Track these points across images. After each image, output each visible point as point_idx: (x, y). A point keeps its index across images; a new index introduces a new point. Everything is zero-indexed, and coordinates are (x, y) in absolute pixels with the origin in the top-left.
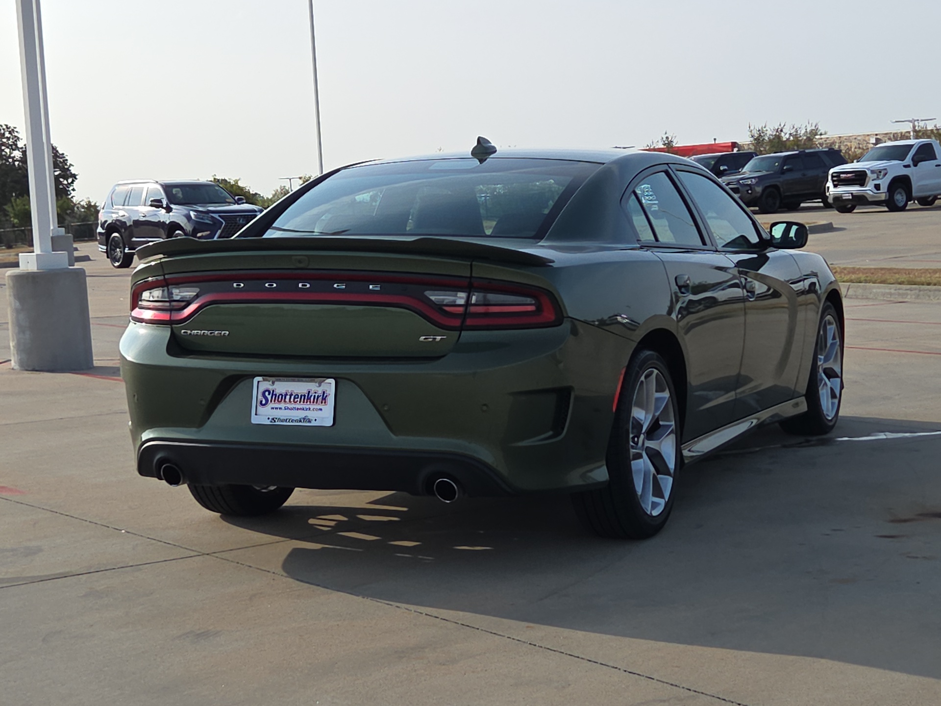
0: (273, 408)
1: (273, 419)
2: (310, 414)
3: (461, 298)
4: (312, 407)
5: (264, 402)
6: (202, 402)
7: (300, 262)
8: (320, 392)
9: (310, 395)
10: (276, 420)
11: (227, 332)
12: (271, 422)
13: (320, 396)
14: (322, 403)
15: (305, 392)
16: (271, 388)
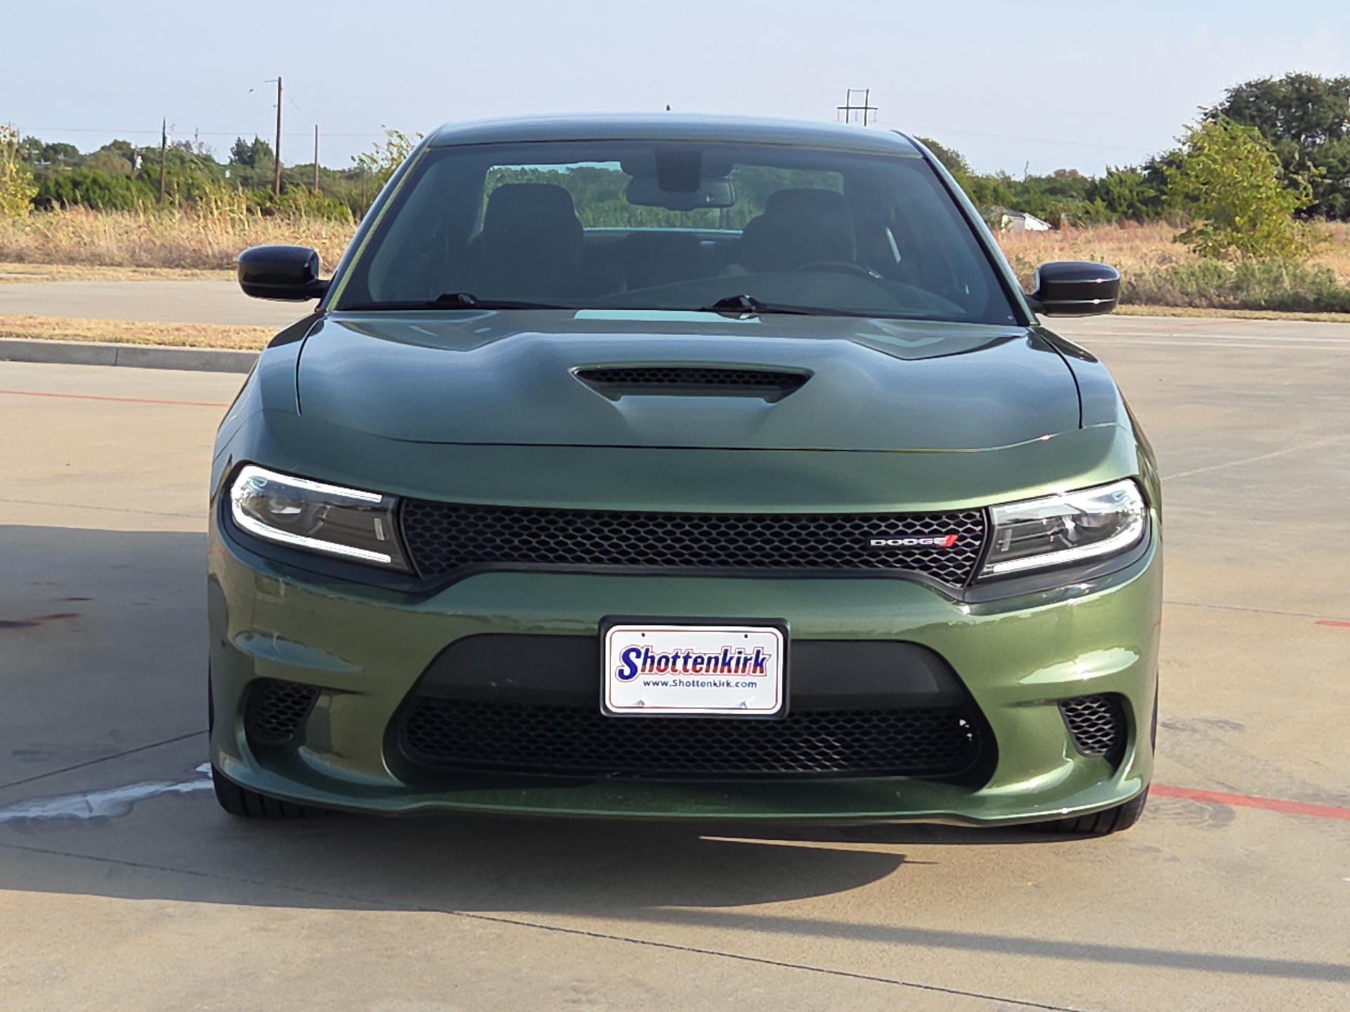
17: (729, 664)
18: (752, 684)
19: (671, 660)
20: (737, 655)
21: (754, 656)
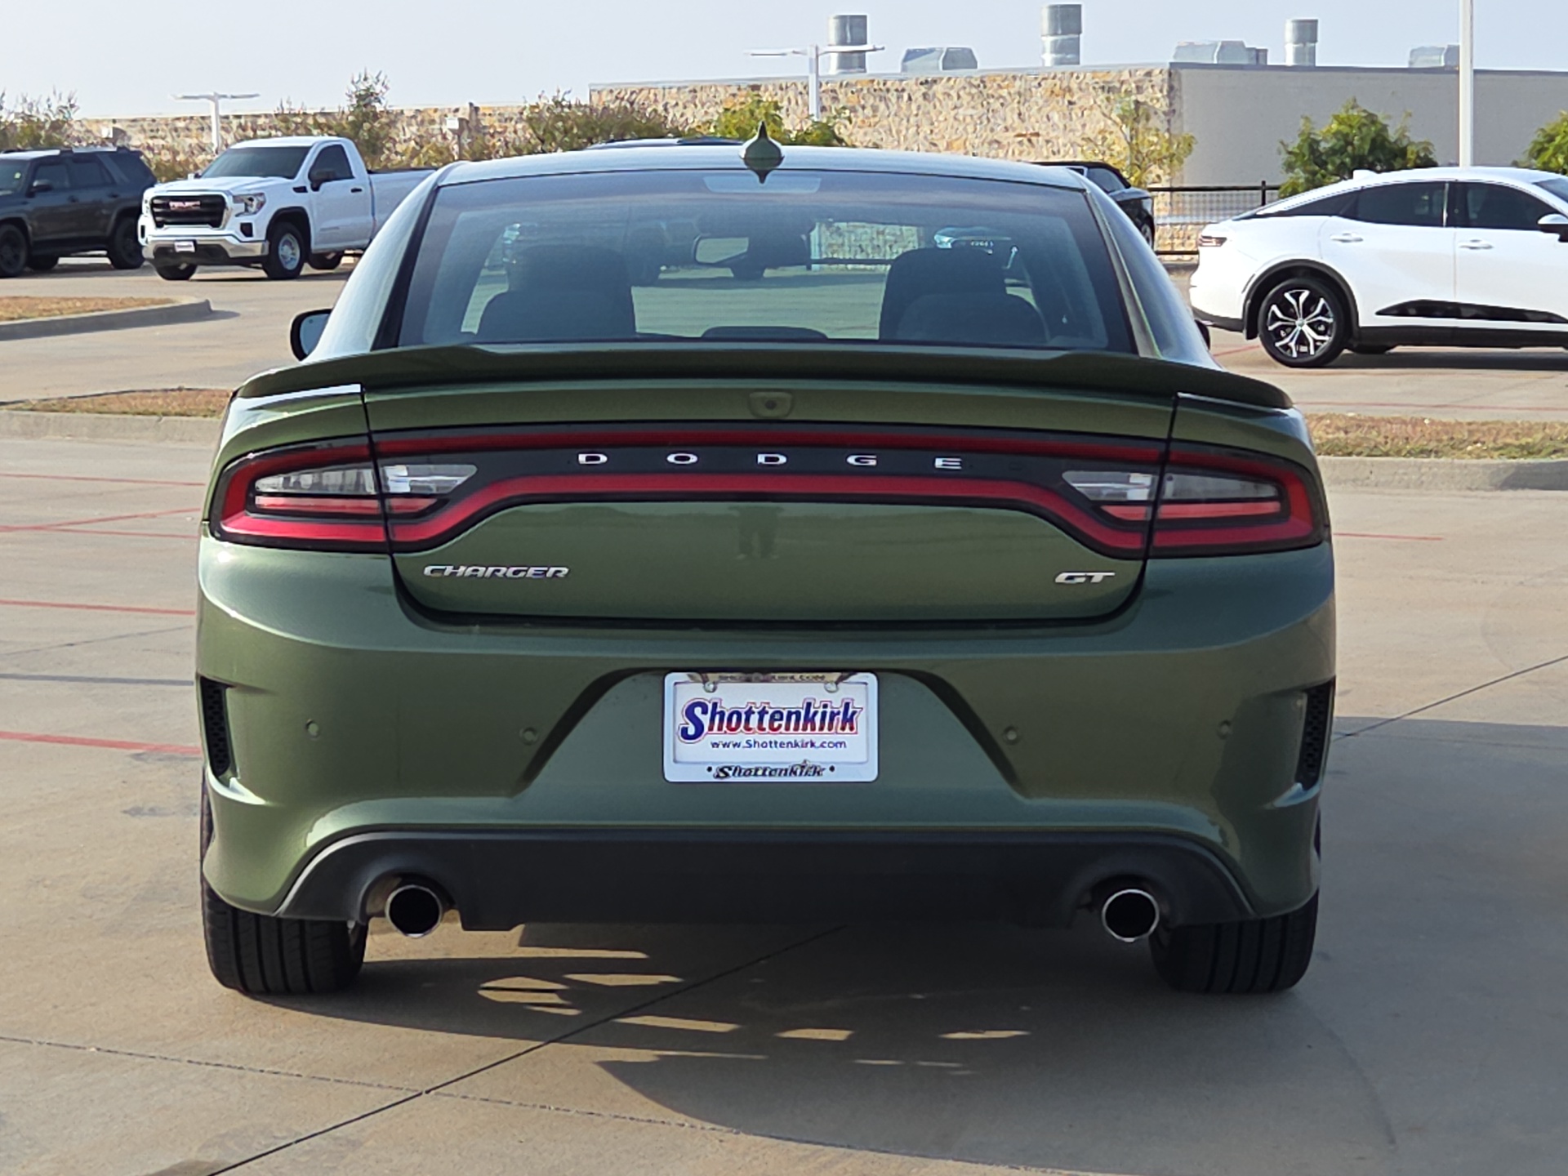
0: (715, 745)
1: (722, 770)
2: (814, 757)
3: (1139, 486)
4: (818, 738)
5: (691, 731)
6: (529, 736)
7: (771, 405)
8: (837, 704)
9: (812, 710)
10: (731, 773)
11: (565, 570)
12: (718, 776)
13: (838, 713)
14: (843, 728)
15: (797, 704)
16: (708, 698)
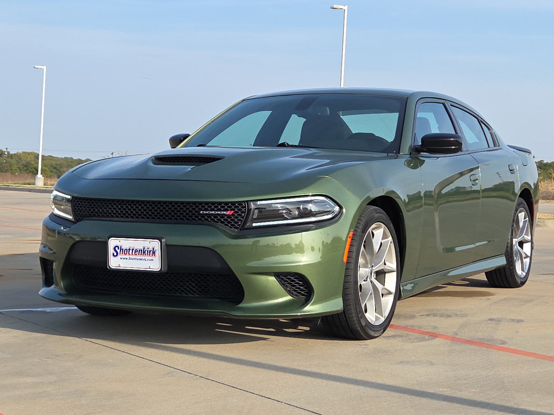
17: (145, 253)
18: (152, 260)
19: (128, 251)
20: (147, 249)
21: (152, 250)
